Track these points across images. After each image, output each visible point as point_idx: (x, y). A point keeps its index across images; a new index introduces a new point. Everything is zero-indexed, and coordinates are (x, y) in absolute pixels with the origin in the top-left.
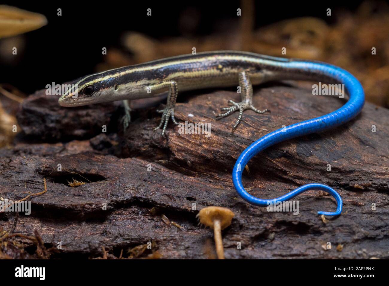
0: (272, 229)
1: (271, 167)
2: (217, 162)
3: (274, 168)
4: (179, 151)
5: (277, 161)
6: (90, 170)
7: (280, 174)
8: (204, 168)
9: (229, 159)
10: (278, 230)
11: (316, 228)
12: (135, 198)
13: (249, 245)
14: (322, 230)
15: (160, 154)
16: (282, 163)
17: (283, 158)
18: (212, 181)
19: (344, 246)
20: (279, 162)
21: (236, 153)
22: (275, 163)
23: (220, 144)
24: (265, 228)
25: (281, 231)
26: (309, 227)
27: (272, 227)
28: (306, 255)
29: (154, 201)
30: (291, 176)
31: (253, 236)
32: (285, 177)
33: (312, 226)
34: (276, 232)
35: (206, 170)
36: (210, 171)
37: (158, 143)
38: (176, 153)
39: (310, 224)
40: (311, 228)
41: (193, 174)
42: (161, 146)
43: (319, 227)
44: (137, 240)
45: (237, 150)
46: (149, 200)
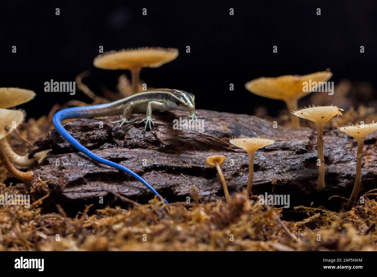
0: (240, 170)
1: (220, 143)
2: (189, 144)
3: (221, 144)
4: (165, 140)
5: (222, 140)
6: (118, 156)
7: (225, 147)
8: (181, 149)
9: (195, 142)
10: (244, 170)
11: (263, 167)
12: (154, 165)
13: (232, 179)
14: (267, 168)
15: (151, 146)
16: (225, 141)
17: (225, 138)
18: (187, 155)
19: (283, 174)
20: (223, 140)
21: (199, 137)
22: (221, 141)
23: (188, 133)
24: (238, 169)
25: (245, 171)
26: (260, 166)
27: (240, 169)
28: (265, 180)
29: (166, 165)
30: (231, 148)
31: (233, 174)
32: (228, 148)
33: (261, 166)
34: (243, 172)
35: (183, 149)
36: (185, 150)
37: (150, 139)
38: (164, 142)
39: (260, 165)
40: (261, 168)
41: (176, 153)
42: (152, 140)
43: (265, 167)
44: (165, 186)
45: (199, 136)
46: (162, 165)
